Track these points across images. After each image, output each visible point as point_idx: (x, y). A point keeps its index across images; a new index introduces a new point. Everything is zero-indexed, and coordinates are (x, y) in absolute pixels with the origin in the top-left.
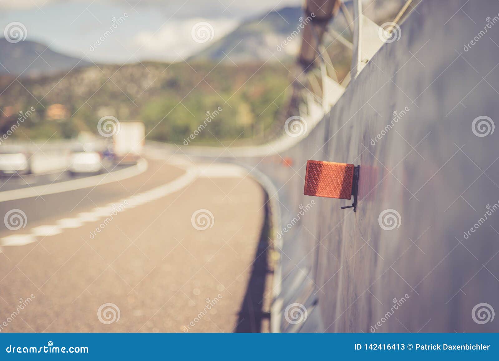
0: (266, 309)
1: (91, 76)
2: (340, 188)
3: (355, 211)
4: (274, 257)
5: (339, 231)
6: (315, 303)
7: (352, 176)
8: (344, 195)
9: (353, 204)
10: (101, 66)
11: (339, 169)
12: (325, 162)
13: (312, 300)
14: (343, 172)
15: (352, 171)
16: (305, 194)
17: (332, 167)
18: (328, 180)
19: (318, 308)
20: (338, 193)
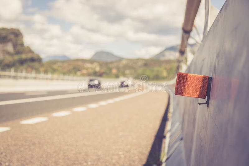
0: (165, 134)
1: (124, 62)
2: (198, 91)
3: (208, 106)
4: (170, 115)
5: (195, 115)
6: (182, 139)
7: (207, 83)
8: (201, 96)
9: (206, 102)
10: (126, 59)
11: (198, 78)
12: (190, 74)
13: (180, 138)
14: (201, 81)
15: (207, 80)
16: (175, 94)
17: (194, 77)
18: (191, 86)
19: (183, 142)
20: (197, 94)
